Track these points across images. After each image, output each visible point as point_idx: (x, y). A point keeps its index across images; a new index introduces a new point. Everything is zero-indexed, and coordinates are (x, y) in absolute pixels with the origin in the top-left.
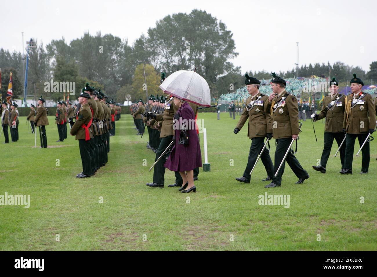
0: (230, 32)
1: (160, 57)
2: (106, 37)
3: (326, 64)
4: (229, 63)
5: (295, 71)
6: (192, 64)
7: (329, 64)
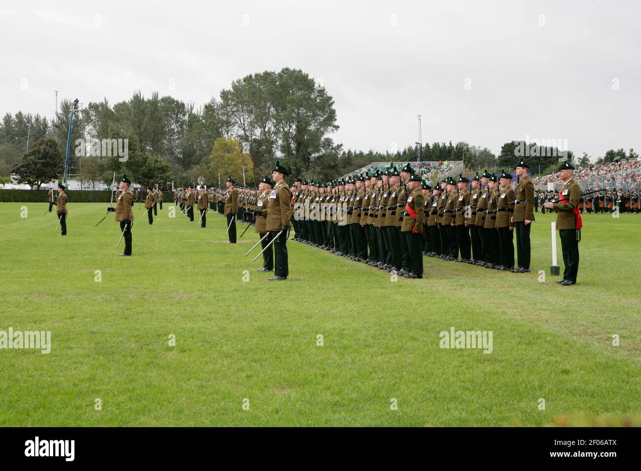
0: (330, 98)
1: (236, 128)
2: (164, 100)
3: (448, 145)
4: (328, 139)
5: (407, 152)
6: (278, 139)
7: (450, 144)
